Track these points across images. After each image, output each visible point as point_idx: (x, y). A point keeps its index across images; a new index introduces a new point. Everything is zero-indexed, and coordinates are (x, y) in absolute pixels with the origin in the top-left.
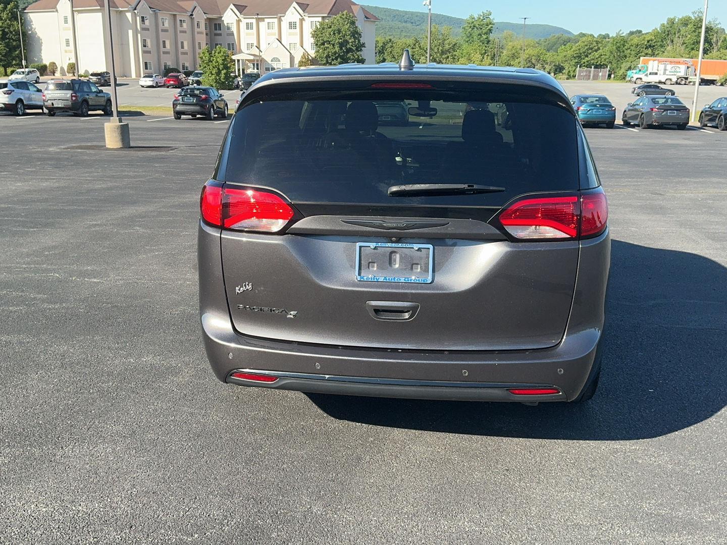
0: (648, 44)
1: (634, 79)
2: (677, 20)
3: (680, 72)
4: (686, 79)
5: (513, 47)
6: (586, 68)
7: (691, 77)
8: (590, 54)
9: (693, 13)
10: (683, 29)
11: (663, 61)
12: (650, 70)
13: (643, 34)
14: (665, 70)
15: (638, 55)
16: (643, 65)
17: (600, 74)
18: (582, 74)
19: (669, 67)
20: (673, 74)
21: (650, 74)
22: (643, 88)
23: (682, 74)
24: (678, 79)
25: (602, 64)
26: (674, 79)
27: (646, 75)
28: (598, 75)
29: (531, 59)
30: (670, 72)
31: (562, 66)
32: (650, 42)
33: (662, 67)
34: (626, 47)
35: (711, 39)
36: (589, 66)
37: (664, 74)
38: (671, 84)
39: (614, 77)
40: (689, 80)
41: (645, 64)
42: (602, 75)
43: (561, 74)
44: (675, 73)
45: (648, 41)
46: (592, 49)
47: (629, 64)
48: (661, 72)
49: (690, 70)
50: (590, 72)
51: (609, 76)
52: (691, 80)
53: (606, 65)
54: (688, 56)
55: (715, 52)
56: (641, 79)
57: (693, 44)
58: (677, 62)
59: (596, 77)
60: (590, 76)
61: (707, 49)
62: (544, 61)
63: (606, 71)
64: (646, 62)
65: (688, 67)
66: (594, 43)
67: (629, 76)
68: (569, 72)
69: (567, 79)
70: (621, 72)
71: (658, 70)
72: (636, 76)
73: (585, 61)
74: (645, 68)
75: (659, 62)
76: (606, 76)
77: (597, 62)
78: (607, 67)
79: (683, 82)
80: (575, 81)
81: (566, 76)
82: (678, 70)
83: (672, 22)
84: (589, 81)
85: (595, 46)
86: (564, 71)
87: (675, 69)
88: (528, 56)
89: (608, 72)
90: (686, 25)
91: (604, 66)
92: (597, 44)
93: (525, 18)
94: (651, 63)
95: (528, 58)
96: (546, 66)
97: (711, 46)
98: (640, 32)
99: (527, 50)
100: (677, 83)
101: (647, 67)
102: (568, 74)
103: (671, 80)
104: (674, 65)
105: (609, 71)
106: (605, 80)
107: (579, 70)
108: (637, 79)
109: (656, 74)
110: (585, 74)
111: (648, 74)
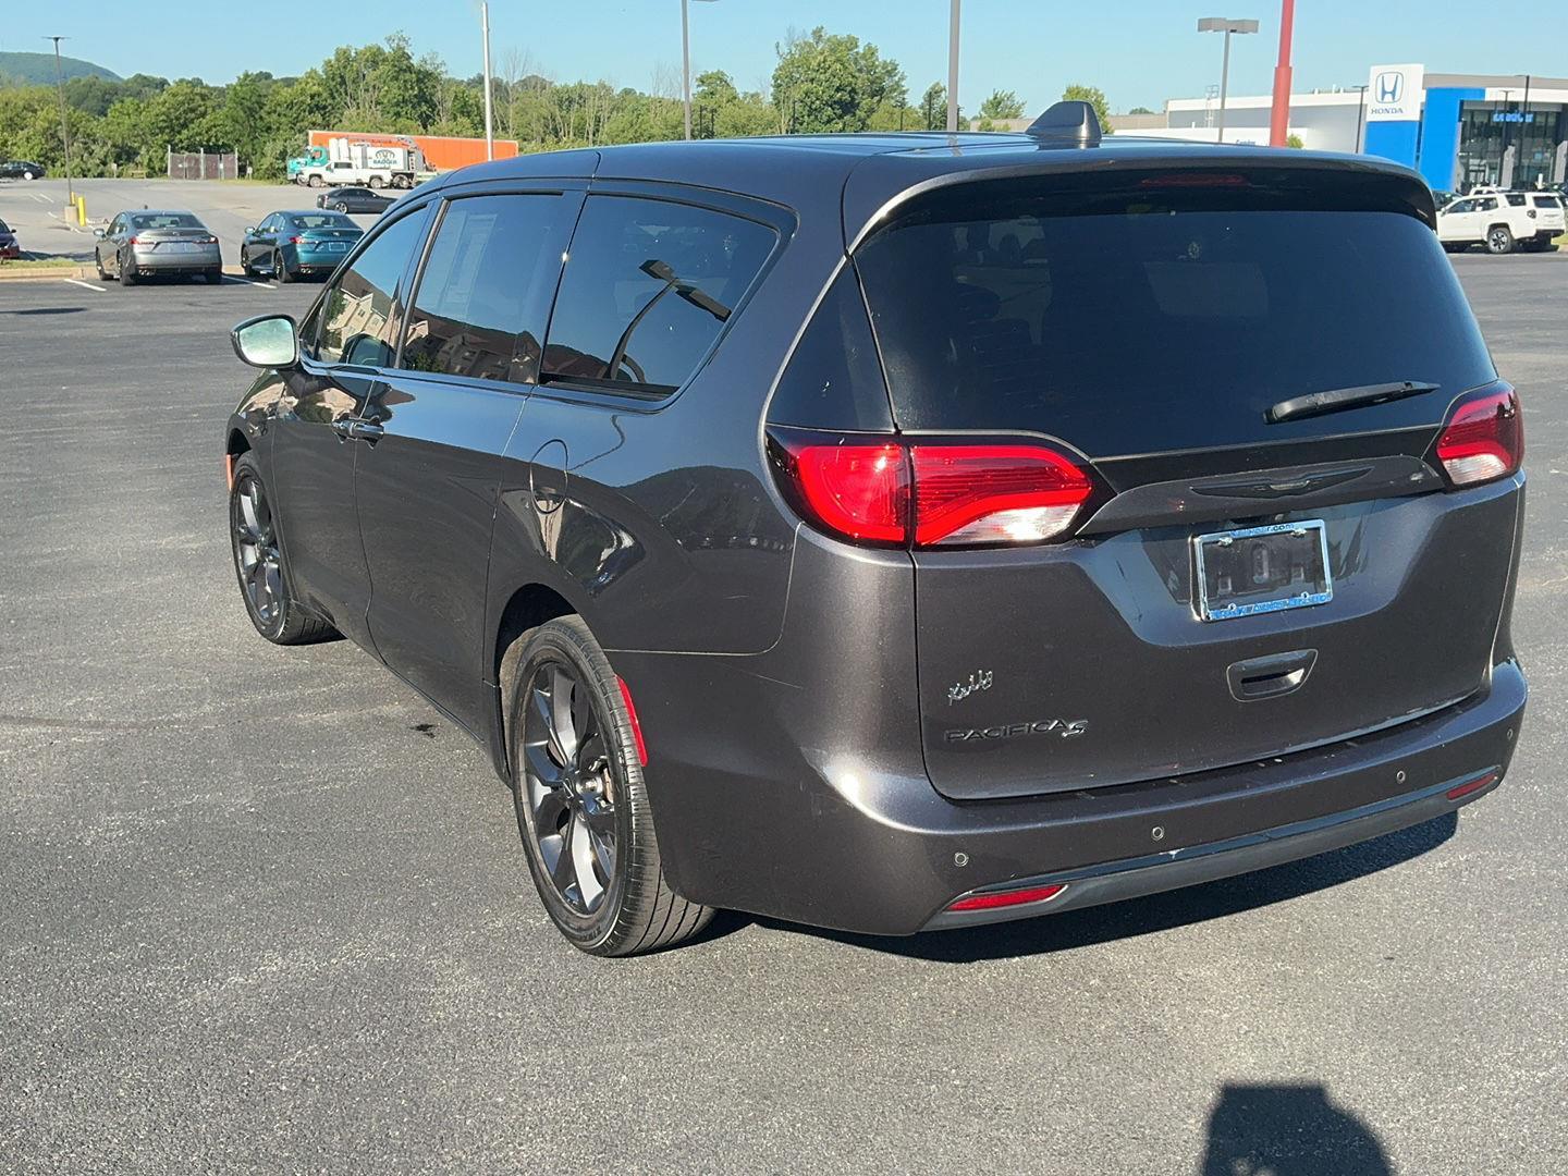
0: (314, 103)
1: (306, 177)
2: (353, 54)
3: (395, 162)
4: (411, 176)
5: (7, 104)
6: (187, 153)
7: (419, 174)
8: (192, 121)
9: (389, 40)
10: (371, 75)
11: (358, 140)
12: (334, 159)
13: (276, 82)
14: (365, 158)
15: (297, 126)
16: (317, 147)
17: (221, 166)
18: (180, 166)
19: (371, 151)
20: (383, 166)
21: (337, 165)
22: (340, 195)
23: (400, 167)
24: (394, 177)
25: (220, 143)
26: (387, 177)
27: (328, 168)
28: (217, 168)
29: (56, 131)
30: (375, 162)
31: (130, 147)
32: (316, 98)
33: (357, 151)
34: (266, 108)
35: (431, 95)
36: (192, 148)
37: (365, 166)
38: (383, 188)
39: (253, 173)
40: (415, 179)
41: (320, 144)
42: (225, 168)
43: (131, 165)
44: (387, 166)
45: (312, 97)
46: (192, 110)
47: (279, 146)
48: (356, 162)
49: (414, 158)
50: (197, 161)
51: (242, 170)
52: (420, 179)
53: (229, 146)
54: (393, 129)
55: (444, 123)
56: (320, 176)
57: (397, 104)
58: (386, 142)
59: (212, 174)
60: (199, 169)
61: (427, 115)
62: (88, 135)
63: (233, 160)
64: (323, 142)
65: (409, 153)
66: (198, 97)
67: (293, 170)
68: (150, 160)
69: (149, 176)
70: (266, 162)
71: (350, 158)
72: (308, 171)
73: (183, 137)
74: (324, 154)
75: (350, 141)
76: (234, 169)
77: (208, 141)
78: (232, 151)
79: (405, 183)
80: (166, 181)
81: (146, 171)
82: (390, 157)
83: (344, 57)
84: (197, 181)
85: (200, 106)
86: (138, 159)
87: (386, 156)
88: (47, 125)
89: (237, 161)
90: (375, 64)
91: (228, 149)
92: (203, 100)
93: (57, 39)
94: (333, 142)
95: (49, 128)
96: (93, 147)
97: (434, 110)
98: (268, 76)
99: (42, 110)
100: (391, 186)
101: (328, 153)
102: (148, 164)
103: (380, 179)
104: (379, 149)
105: (239, 159)
106: (233, 178)
107: (172, 157)
108: (311, 176)
109: (349, 166)
110: (186, 165)
111: (333, 166)
